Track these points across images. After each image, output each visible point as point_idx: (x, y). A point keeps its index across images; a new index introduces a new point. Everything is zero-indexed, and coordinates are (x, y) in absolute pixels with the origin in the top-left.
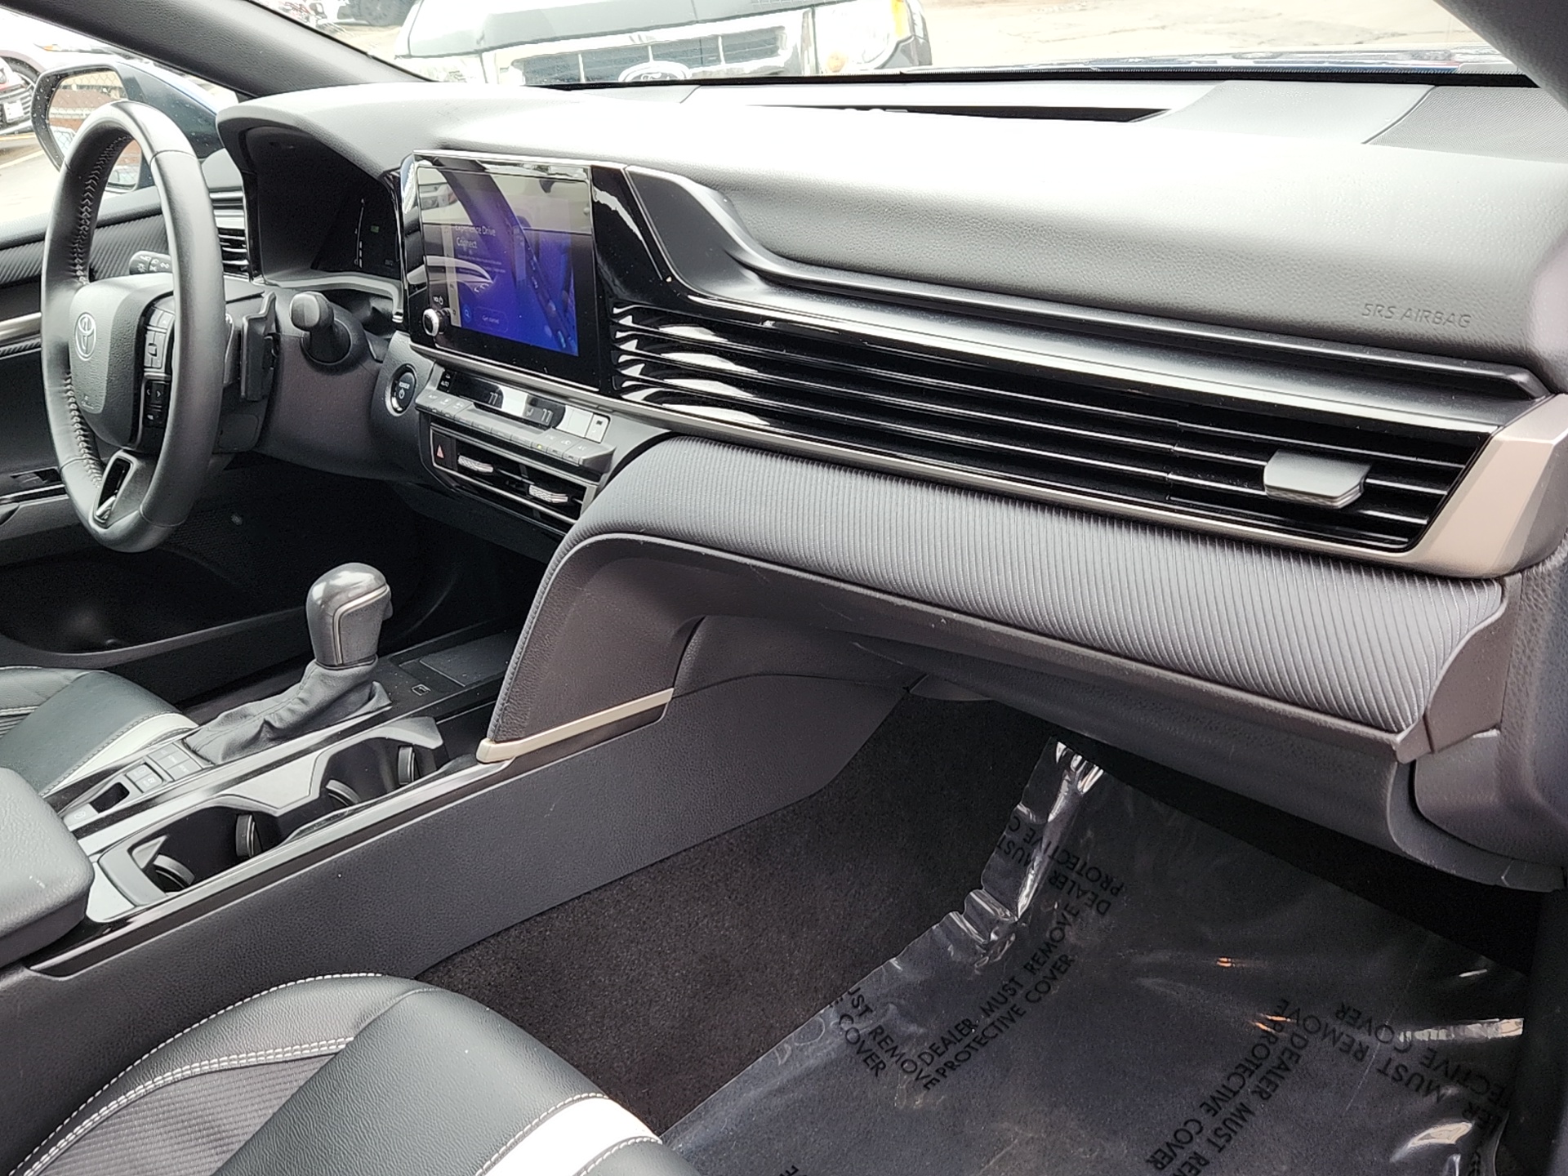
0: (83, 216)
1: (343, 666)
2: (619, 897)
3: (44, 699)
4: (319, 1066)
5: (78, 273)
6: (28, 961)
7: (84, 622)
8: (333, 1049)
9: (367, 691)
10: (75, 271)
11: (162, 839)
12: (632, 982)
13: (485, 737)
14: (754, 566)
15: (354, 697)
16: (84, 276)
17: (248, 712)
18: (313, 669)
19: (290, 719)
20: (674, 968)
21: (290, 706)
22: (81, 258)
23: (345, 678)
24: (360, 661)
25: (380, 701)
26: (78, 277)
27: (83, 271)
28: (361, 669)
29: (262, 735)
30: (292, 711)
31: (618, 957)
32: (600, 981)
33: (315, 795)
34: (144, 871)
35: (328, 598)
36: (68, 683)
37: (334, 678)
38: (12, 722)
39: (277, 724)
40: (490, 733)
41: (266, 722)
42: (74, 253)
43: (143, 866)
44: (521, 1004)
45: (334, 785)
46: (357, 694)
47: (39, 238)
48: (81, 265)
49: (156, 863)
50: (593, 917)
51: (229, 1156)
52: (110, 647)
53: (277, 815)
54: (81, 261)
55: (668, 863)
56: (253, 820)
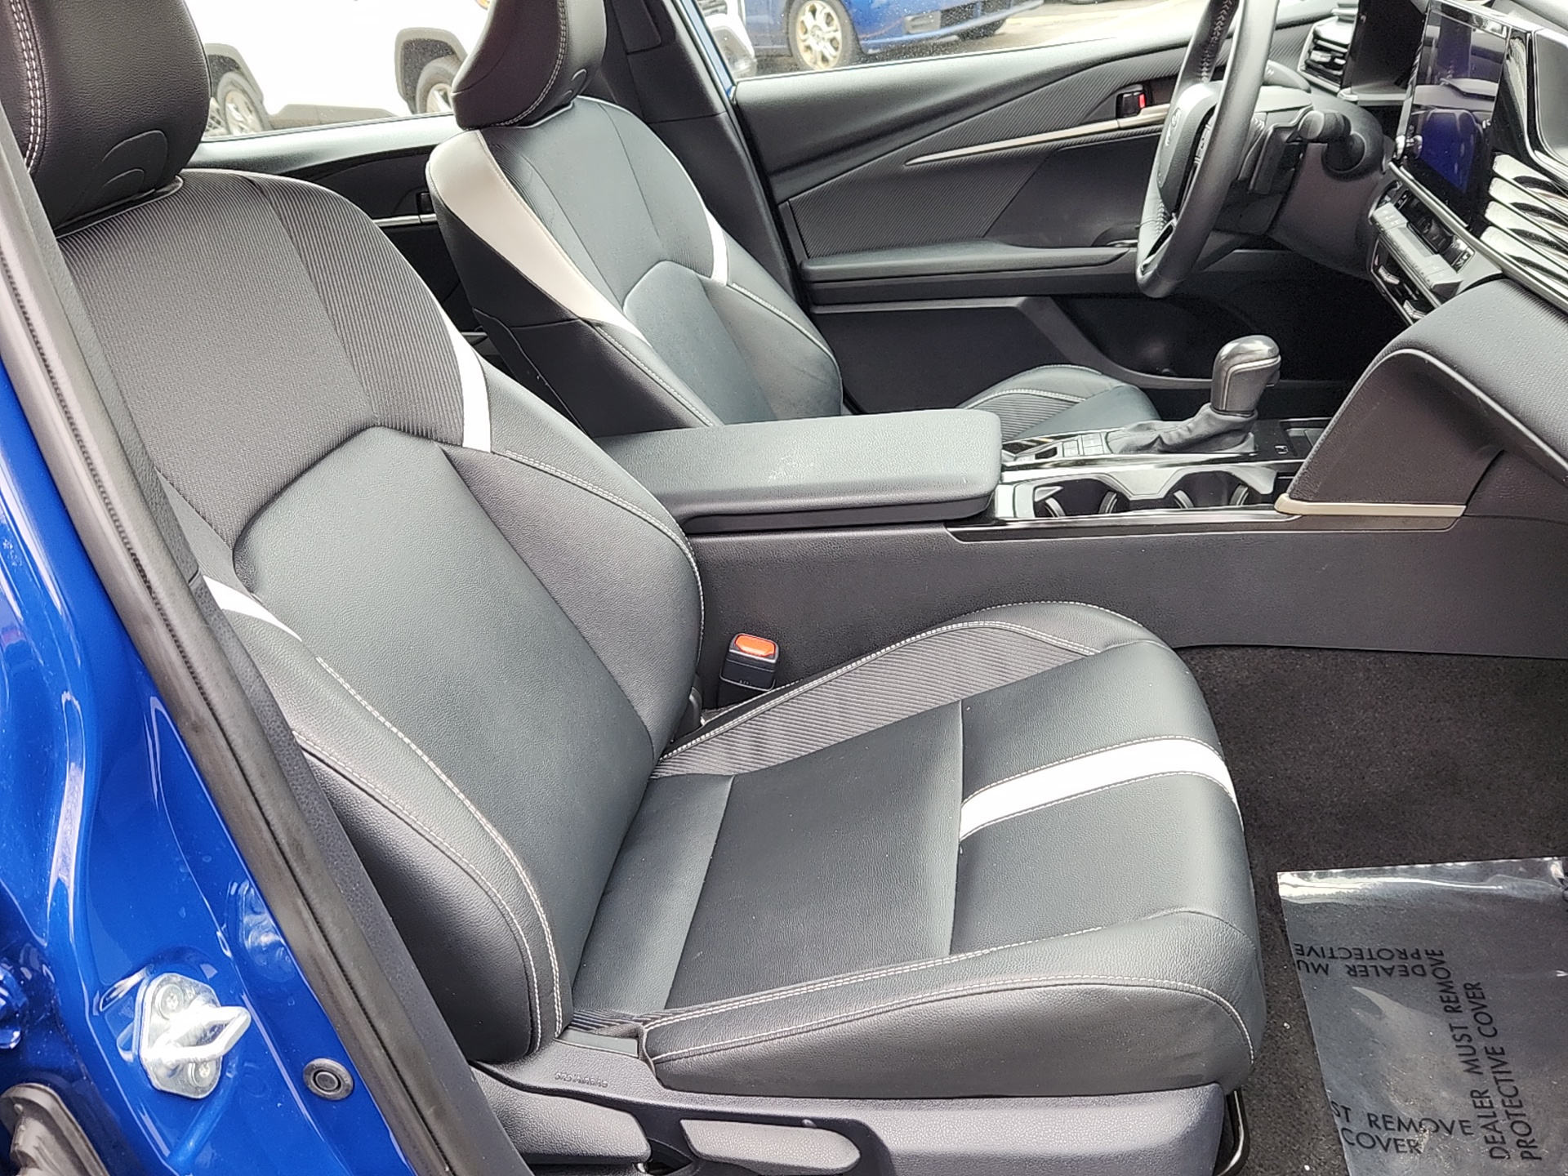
0: (1216, 29)
1: (1225, 412)
2: (1371, 667)
3: (1091, 395)
4: (1075, 658)
5: (1203, 74)
6: (948, 523)
7: (1155, 350)
8: (1086, 652)
9: (1241, 438)
10: (1201, 72)
11: (1058, 488)
12: (1359, 738)
13: (1285, 492)
14: (1480, 399)
15: (1228, 439)
16: (1207, 76)
17: (1152, 427)
18: (1206, 409)
19: (1176, 440)
20: (1403, 747)
21: (1180, 430)
22: (1208, 62)
23: (1223, 422)
24: (1238, 412)
25: (1248, 447)
26: (1201, 77)
27: (1207, 72)
28: (1238, 418)
29: (1155, 445)
30: (1180, 435)
31: (1352, 713)
32: (1330, 724)
33: (1162, 495)
34: (1035, 504)
35: (1230, 356)
36: (1110, 388)
37: (1215, 419)
38: (1065, 405)
39: (1166, 441)
40: (1289, 490)
41: (1159, 437)
42: (1203, 58)
43: (1037, 500)
44: (1257, 708)
45: (1180, 495)
46: (1232, 438)
47: (1185, 45)
48: (1208, 67)
49: (1048, 501)
50: (1341, 672)
51: (1005, 684)
52: (1165, 375)
53: (1131, 499)
54: (1207, 65)
55: (1428, 658)
56: (1116, 498)
